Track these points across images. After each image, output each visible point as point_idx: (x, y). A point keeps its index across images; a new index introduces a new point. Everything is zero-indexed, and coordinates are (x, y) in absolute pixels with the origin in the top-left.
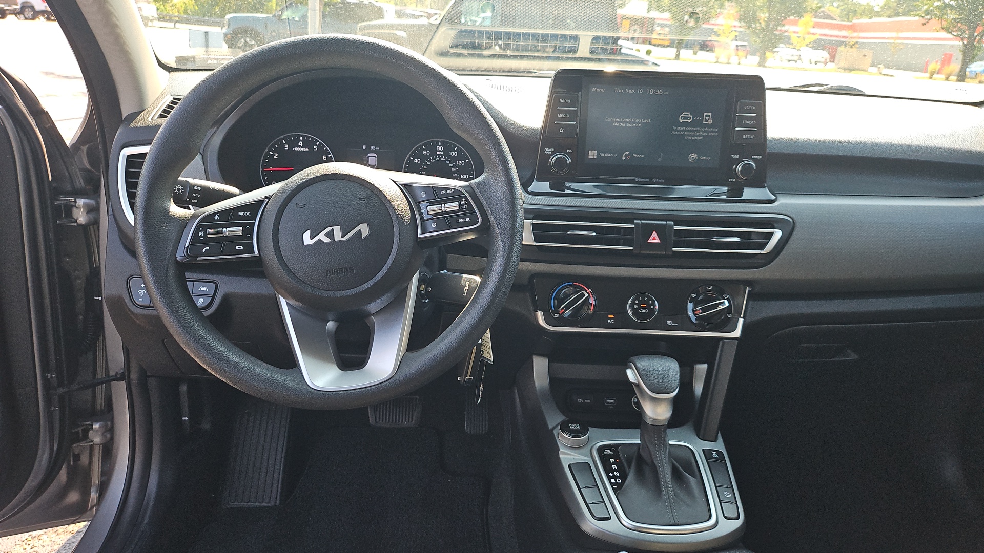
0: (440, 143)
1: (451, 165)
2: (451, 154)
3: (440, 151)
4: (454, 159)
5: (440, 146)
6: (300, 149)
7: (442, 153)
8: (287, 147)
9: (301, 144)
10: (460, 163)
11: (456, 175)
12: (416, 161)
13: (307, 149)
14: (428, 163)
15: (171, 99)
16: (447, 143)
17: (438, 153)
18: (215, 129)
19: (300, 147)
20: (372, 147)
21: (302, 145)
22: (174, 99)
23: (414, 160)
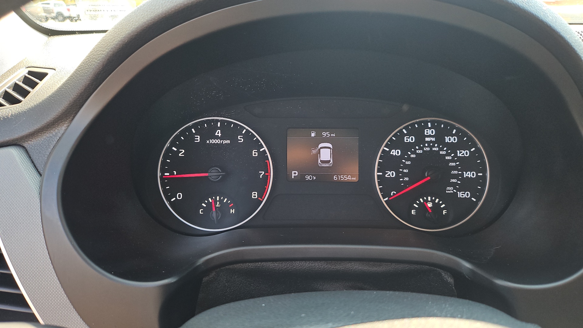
0: (429, 124)
1: (448, 158)
2: (447, 139)
3: (430, 136)
4: (453, 148)
5: (430, 128)
6: (218, 141)
7: (434, 139)
8: (198, 139)
9: (218, 133)
10: (463, 153)
11: (456, 172)
12: (394, 152)
13: (228, 142)
14: (413, 156)
15: (24, 72)
16: (440, 123)
17: (427, 139)
18: (64, 128)
19: (217, 138)
20: (324, 134)
21: (220, 135)
22: (30, 73)
23: (390, 151)
